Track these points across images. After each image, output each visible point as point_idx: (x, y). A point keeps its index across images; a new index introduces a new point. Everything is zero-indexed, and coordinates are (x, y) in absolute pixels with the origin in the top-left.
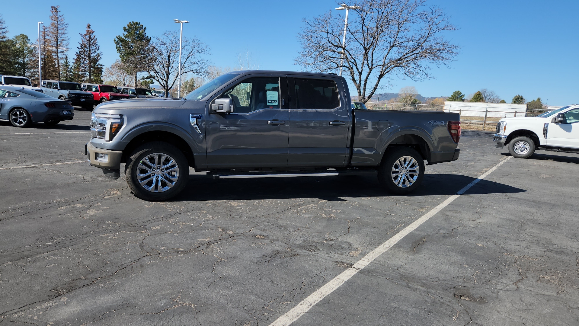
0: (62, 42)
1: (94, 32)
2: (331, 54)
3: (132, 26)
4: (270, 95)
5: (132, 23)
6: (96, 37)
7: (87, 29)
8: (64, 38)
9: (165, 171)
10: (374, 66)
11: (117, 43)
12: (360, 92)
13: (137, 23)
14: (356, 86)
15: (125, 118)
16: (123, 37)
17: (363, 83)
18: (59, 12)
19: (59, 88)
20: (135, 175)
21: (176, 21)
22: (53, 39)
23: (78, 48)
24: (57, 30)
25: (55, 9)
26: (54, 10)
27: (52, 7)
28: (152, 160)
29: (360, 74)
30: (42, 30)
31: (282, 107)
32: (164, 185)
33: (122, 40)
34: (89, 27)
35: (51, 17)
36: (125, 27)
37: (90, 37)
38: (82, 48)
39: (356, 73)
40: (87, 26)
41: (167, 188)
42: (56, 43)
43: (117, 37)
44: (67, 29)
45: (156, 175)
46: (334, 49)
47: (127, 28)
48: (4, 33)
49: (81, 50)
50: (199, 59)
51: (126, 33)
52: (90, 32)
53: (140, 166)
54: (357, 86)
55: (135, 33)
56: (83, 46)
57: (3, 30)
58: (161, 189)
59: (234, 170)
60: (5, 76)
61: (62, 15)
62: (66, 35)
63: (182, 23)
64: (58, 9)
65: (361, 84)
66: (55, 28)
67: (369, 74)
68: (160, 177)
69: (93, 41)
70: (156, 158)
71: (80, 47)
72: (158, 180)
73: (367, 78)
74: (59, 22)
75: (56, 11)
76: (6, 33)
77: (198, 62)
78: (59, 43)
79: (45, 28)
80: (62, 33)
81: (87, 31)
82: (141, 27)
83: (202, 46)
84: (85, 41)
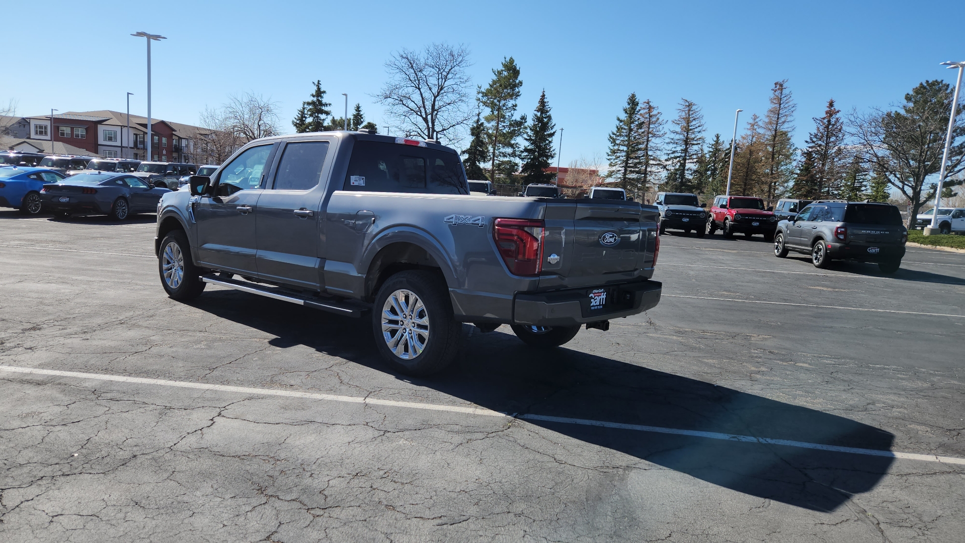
1: (838, 112)
3: (925, 88)
5: (925, 85)
6: (841, 121)
7: (828, 109)
8: (786, 130)
11: (887, 126)
13: (936, 83)
16: (902, 112)
18: (784, 90)
22: (769, 133)
23: (807, 142)
24: (778, 118)
25: (780, 86)
26: (778, 87)
27: (775, 84)
30: (752, 121)
34: (831, 104)
35: (771, 100)
36: (908, 94)
37: (829, 121)
38: (813, 142)
40: (828, 104)
41: (178, 286)
42: (773, 139)
44: (793, 114)
45: (174, 268)
47: (911, 93)
49: (810, 145)
51: (910, 105)
52: (830, 114)
53: (165, 255)
56: (815, 138)
57: (699, 129)
61: (788, 93)
62: (791, 124)
64: (785, 86)
66: (775, 116)
69: (835, 126)
70: (173, 248)
71: (809, 140)
74: (782, 106)
75: (781, 89)
76: (702, 132)
79: (755, 117)
80: (784, 122)
81: (827, 113)
82: (944, 88)
84: (821, 129)
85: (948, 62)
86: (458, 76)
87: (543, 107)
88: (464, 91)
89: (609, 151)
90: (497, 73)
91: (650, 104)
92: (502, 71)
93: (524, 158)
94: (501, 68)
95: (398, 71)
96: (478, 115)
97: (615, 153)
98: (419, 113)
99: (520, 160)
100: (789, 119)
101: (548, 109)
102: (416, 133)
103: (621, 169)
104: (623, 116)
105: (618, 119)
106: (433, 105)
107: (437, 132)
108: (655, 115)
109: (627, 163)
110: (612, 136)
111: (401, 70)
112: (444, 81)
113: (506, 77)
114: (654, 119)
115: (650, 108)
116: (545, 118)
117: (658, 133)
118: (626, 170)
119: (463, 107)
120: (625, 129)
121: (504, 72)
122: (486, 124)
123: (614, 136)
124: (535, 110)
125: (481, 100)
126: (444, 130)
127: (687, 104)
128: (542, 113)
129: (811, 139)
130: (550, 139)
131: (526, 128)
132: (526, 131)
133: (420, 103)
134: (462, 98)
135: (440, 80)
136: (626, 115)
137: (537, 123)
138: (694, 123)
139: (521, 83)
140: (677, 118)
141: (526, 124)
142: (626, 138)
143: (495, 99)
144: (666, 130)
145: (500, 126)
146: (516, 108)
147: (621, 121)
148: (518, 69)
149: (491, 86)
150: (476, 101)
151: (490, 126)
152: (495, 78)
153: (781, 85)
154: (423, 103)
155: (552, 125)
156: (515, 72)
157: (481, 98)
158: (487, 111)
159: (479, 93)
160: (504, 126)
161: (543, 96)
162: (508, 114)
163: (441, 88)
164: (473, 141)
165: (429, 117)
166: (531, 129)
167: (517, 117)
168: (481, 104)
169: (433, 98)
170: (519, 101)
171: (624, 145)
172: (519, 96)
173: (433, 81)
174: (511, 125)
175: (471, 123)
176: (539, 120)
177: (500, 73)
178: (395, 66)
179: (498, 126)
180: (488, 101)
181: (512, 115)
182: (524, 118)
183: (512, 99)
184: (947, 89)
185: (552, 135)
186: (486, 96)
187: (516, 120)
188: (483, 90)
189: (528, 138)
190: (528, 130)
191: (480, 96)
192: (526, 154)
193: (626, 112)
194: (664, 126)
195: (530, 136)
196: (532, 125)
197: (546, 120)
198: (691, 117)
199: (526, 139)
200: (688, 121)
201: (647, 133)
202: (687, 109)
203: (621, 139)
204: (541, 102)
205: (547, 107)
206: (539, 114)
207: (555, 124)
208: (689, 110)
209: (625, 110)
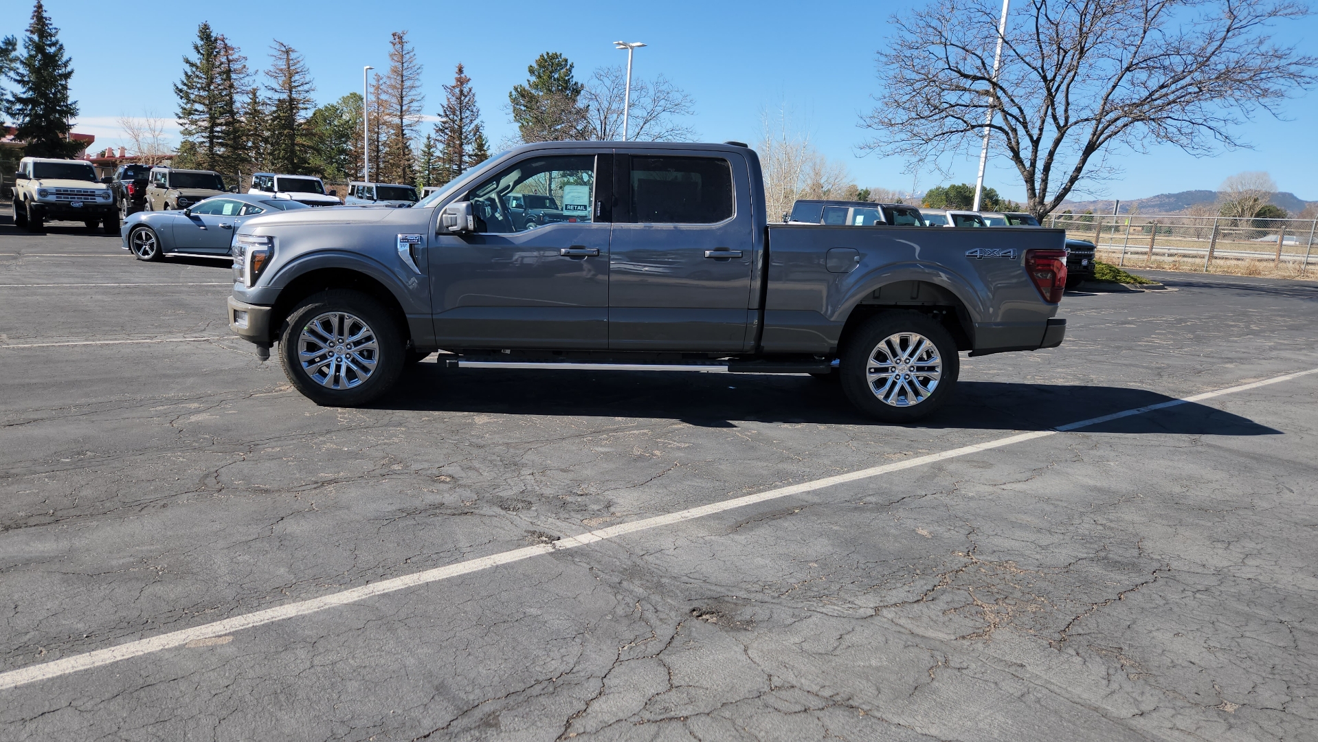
0: (411, 104)
1: (469, 80)
2: (952, 97)
3: (546, 61)
4: (572, 194)
5: (546, 57)
6: (473, 91)
7: (457, 76)
8: (413, 97)
9: (354, 349)
10: (1071, 120)
11: (515, 101)
12: (1032, 189)
13: (555, 56)
14: (1022, 173)
15: (276, 242)
16: (527, 87)
17: (1040, 165)
18: (405, 44)
19: (375, 198)
20: (295, 353)
21: (619, 44)
22: (394, 100)
23: (439, 115)
24: (402, 81)
25: (399, 39)
26: (397, 40)
27: (394, 35)
28: (327, 325)
29: (1036, 143)
30: (374, 83)
31: (597, 219)
32: (351, 374)
33: (522, 93)
34: (460, 71)
35: (391, 55)
36: (531, 66)
37: (461, 91)
38: (447, 116)
39: (1025, 143)
40: (457, 70)
41: (356, 383)
42: (399, 107)
43: (516, 89)
44: (420, 77)
46: (967, 83)
47: (535, 66)
48: (307, 92)
49: (444, 119)
50: (670, 126)
51: (533, 79)
52: (461, 82)
53: (305, 336)
54: (1025, 173)
55: (550, 77)
56: (449, 111)
57: (306, 87)
58: (345, 384)
59: (508, 352)
60: (281, 176)
61: (410, 49)
62: (419, 90)
63: (632, 48)
64: (405, 38)
65: (1036, 170)
66: (399, 78)
67: (1057, 142)
68: (344, 360)
69: (467, 99)
70: (335, 322)
71: (443, 114)
72: (340, 366)
73: (1051, 154)
74: (405, 65)
75: (401, 43)
76: (311, 92)
77: (666, 134)
78: (404, 108)
79: (378, 78)
80: (410, 88)
81: (457, 80)
82: (563, 63)
83: (675, 96)
84: (453, 101)
87: (41, 25)
89: (179, 111)
91: (226, 41)
93: (15, 114)
97: (190, 114)
99: (9, 117)
100: (417, 83)
101: (54, 31)
103: (205, 140)
104: (195, 58)
105: (187, 61)
108: (237, 60)
109: (212, 131)
110: (180, 86)
114: (236, 66)
115: (226, 47)
116: (50, 46)
117: (244, 88)
118: (211, 142)
120: (201, 78)
123: (185, 88)
124: (28, 31)
127: (284, 49)
128: (41, 36)
129: (445, 111)
131: (13, 60)
132: (13, 65)
136: (199, 56)
137: (34, 53)
138: (297, 77)
140: (272, 69)
141: (13, 54)
142: (202, 93)
147: (192, 65)
153: (401, 38)
155: (65, 59)
161: (40, 7)
166: (22, 62)
171: (204, 104)
176: (40, 48)
182: (9, 42)
184: (566, 65)
185: (67, 76)
189: (18, 78)
190: (18, 65)
192: (18, 106)
193: (199, 52)
194: (254, 78)
195: (23, 76)
196: (26, 55)
197: (52, 50)
198: (292, 68)
199: (16, 80)
200: (289, 74)
201: (231, 86)
202: (285, 56)
203: (196, 93)
204: (37, 17)
205: (50, 27)
206: (36, 37)
207: (70, 59)
208: (288, 59)
209: (196, 48)
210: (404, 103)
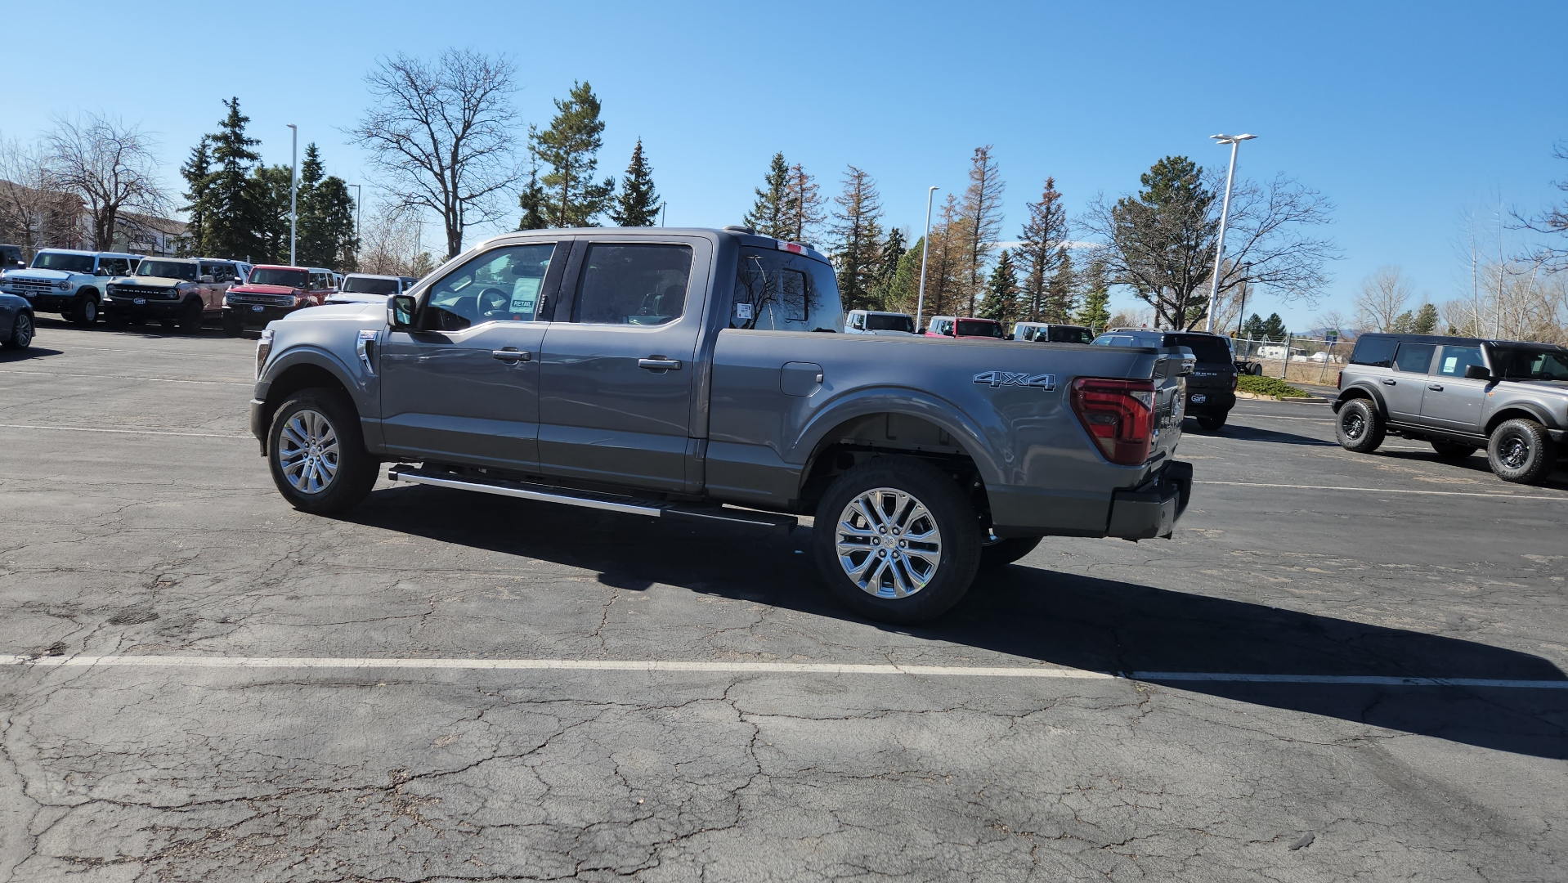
0: (988, 227)
1: (1059, 196)
3: (1165, 167)
4: (522, 289)
5: (1166, 162)
6: (1063, 209)
7: (1046, 191)
8: (992, 219)
9: (322, 451)
11: (1120, 218)
13: (1178, 160)
16: (1137, 198)
18: (988, 160)
21: (1223, 138)
22: (969, 223)
23: (1020, 237)
24: (981, 201)
25: (982, 154)
26: (980, 155)
27: (977, 151)
28: (302, 424)
30: (946, 204)
31: (538, 318)
33: (1130, 207)
34: (1050, 185)
35: (971, 174)
36: (1145, 175)
37: (1049, 209)
38: (1028, 238)
40: (1046, 184)
41: (321, 488)
42: (974, 231)
43: (1122, 202)
44: (1001, 195)
45: (309, 457)
47: (1149, 173)
48: (874, 218)
49: (1026, 242)
51: (1147, 189)
52: (1050, 198)
55: (1168, 186)
56: (1029, 232)
57: (874, 213)
58: (312, 489)
61: (993, 164)
62: (998, 211)
63: (1237, 141)
64: (989, 154)
66: (977, 198)
69: (1056, 217)
70: (308, 420)
71: (1023, 236)
74: (986, 183)
75: (984, 159)
76: (878, 218)
78: (979, 231)
79: (951, 199)
80: (989, 208)
81: (1045, 196)
82: (1188, 168)
83: (1305, 201)
84: (1038, 219)
85: (1220, 135)
86: (496, 107)
87: (639, 167)
88: (508, 132)
90: (562, 107)
91: (802, 170)
92: (571, 103)
94: (569, 98)
95: (389, 90)
96: (534, 174)
98: (429, 166)
100: (996, 203)
101: (648, 171)
102: (422, 200)
104: (766, 188)
105: (758, 193)
106: (455, 155)
107: (461, 200)
108: (810, 189)
110: (749, 218)
111: (396, 90)
112: (472, 113)
113: (578, 114)
114: (808, 195)
115: (802, 177)
116: (644, 184)
117: (814, 217)
119: (505, 158)
120: (768, 208)
121: (574, 106)
122: (546, 190)
123: (753, 219)
124: (627, 171)
125: (537, 150)
126: (472, 196)
127: (856, 174)
128: (637, 176)
129: (1026, 233)
130: (652, 219)
131: (612, 199)
132: (612, 204)
133: (430, 149)
134: (504, 141)
135: (467, 111)
136: (770, 187)
137: (630, 192)
138: (866, 203)
139: (602, 125)
140: (842, 195)
141: (613, 193)
142: (770, 223)
143: (560, 148)
144: (826, 212)
145: (569, 194)
146: (596, 166)
147: (762, 196)
148: (598, 102)
149: (554, 127)
150: (528, 150)
151: (552, 192)
152: (560, 114)
153: (984, 153)
154: (436, 149)
155: (654, 197)
156: (594, 107)
157: (537, 146)
158: (547, 169)
159: (532, 137)
160: (575, 195)
161: (640, 148)
162: (582, 176)
163: (467, 125)
164: (526, 217)
165: (448, 173)
166: (620, 202)
167: (599, 180)
168: (537, 156)
169: (454, 140)
170: (599, 154)
171: (769, 234)
172: (598, 146)
173: (455, 112)
174: (587, 193)
175: (522, 187)
176: (634, 187)
177: (567, 107)
178: (383, 82)
179: (566, 193)
180: (549, 152)
181: (591, 177)
182: (610, 183)
183: (587, 150)
184: (1192, 170)
185: (654, 212)
186: (545, 143)
187: (596, 186)
188: (539, 132)
189: (616, 216)
190: (616, 203)
191: (535, 142)
193: (770, 182)
194: (824, 205)
195: (619, 213)
196: (623, 194)
197: (644, 188)
198: (862, 193)
199: (613, 218)
200: (858, 200)
201: (799, 215)
202: (856, 182)
203: (763, 223)
204: (636, 158)
205: (646, 167)
206: (633, 177)
207: (659, 196)
208: (859, 184)
209: (768, 179)
210: (981, 225)
